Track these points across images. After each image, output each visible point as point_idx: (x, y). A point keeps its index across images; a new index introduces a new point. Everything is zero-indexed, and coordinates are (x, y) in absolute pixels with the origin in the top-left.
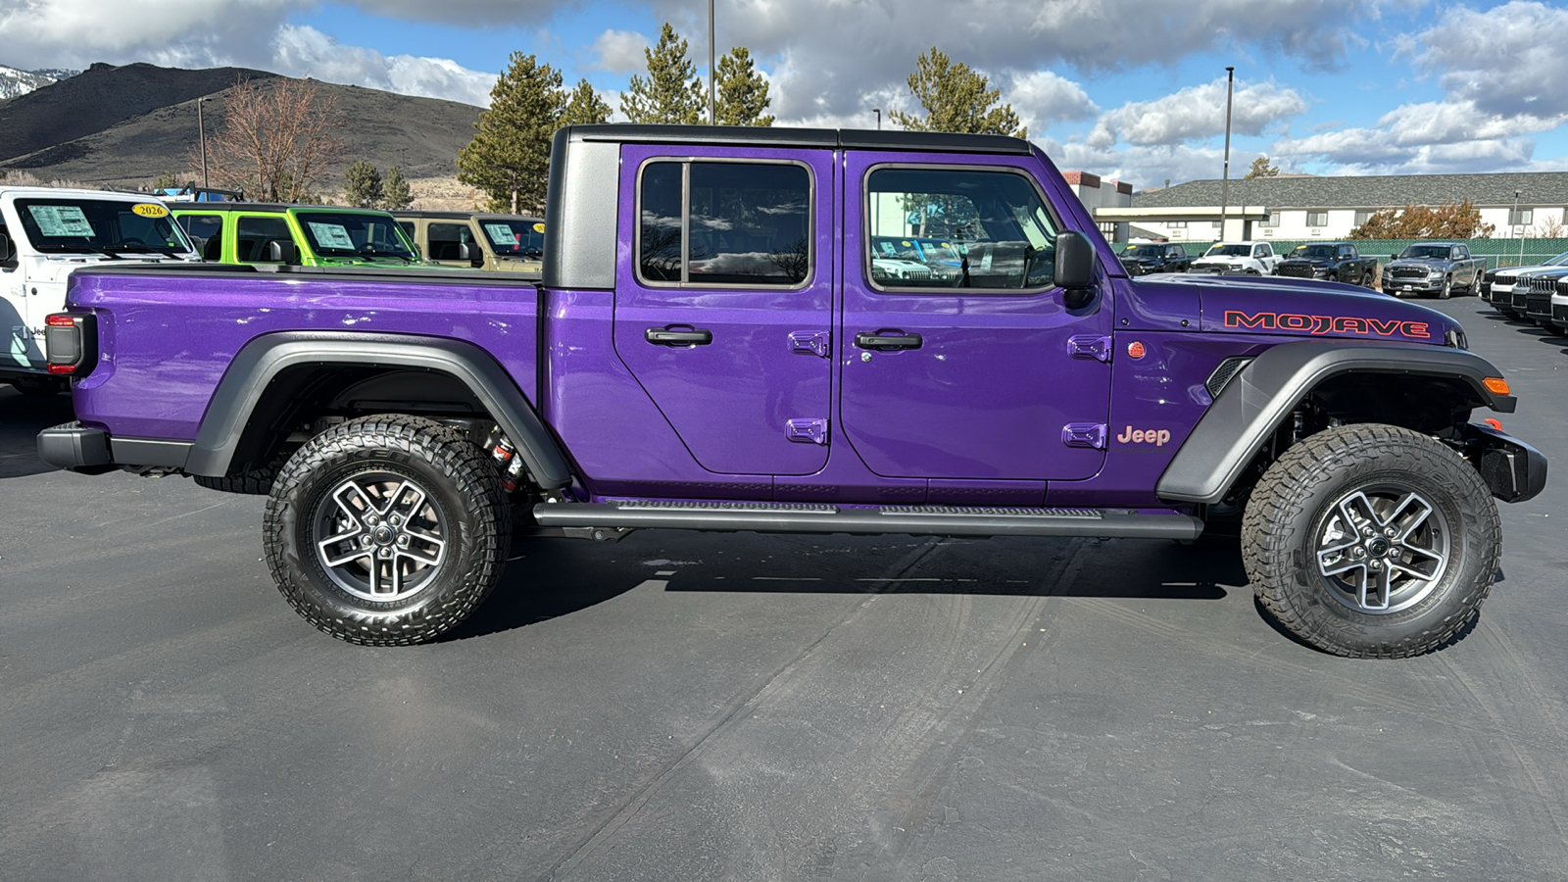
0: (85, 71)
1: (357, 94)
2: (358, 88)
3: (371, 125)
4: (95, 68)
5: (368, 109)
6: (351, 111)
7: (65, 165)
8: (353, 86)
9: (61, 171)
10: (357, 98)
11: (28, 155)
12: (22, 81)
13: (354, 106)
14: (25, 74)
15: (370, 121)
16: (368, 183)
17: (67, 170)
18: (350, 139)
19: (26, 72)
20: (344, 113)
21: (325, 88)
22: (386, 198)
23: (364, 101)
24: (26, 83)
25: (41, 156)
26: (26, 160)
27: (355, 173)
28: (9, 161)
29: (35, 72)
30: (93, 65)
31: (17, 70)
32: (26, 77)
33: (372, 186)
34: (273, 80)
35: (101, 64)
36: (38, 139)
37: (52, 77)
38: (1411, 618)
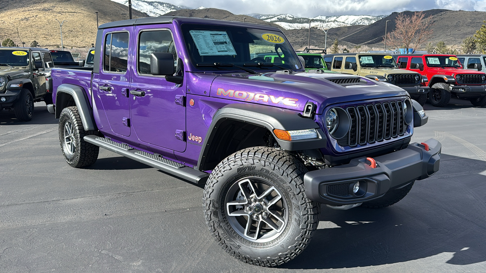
0: (390, 15)
1: (476, 14)
2: (477, 12)
3: (480, 24)
4: (393, 14)
5: (480, 19)
6: (473, 20)
7: (380, 43)
8: (476, 11)
9: (379, 45)
10: (476, 15)
11: (371, 41)
12: (373, 20)
13: (475, 18)
14: (374, 17)
15: (479, 23)
16: (471, 44)
17: (380, 44)
18: (471, 29)
19: (375, 17)
20: (470, 21)
21: (465, 13)
22: (477, 49)
23: (479, 16)
24: (374, 20)
25: (374, 40)
26: (370, 42)
27: (467, 41)
28: (366, 43)
29: (377, 17)
30: (392, 13)
31: (373, 16)
32: (375, 18)
33: (472, 45)
34: (448, 12)
35: (395, 12)
36: (375, 36)
37: (381, 17)
38: (264, 248)
